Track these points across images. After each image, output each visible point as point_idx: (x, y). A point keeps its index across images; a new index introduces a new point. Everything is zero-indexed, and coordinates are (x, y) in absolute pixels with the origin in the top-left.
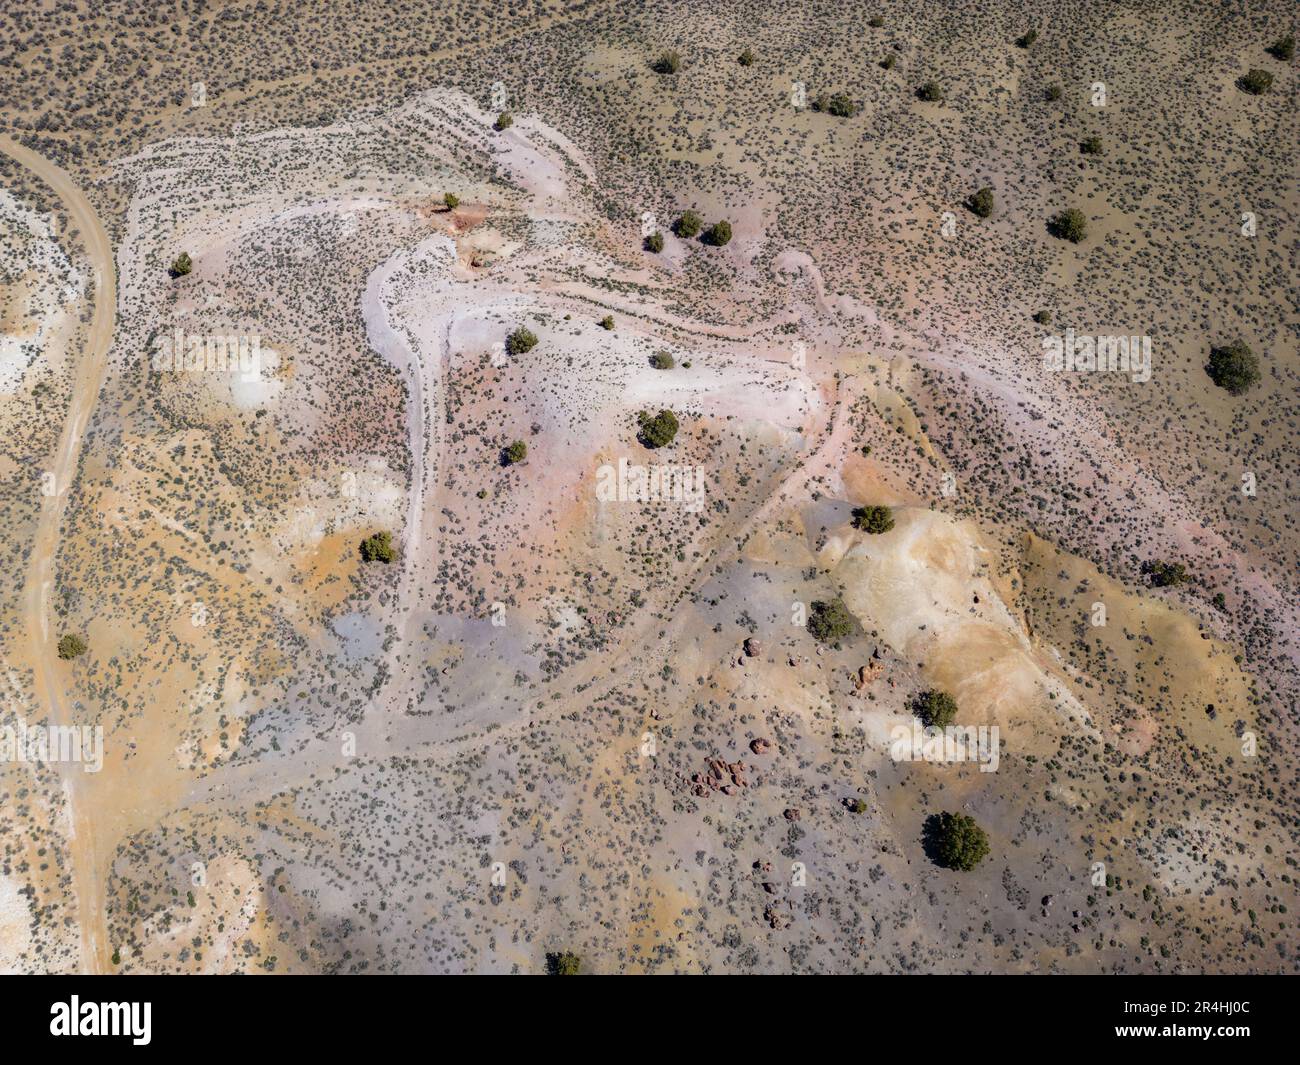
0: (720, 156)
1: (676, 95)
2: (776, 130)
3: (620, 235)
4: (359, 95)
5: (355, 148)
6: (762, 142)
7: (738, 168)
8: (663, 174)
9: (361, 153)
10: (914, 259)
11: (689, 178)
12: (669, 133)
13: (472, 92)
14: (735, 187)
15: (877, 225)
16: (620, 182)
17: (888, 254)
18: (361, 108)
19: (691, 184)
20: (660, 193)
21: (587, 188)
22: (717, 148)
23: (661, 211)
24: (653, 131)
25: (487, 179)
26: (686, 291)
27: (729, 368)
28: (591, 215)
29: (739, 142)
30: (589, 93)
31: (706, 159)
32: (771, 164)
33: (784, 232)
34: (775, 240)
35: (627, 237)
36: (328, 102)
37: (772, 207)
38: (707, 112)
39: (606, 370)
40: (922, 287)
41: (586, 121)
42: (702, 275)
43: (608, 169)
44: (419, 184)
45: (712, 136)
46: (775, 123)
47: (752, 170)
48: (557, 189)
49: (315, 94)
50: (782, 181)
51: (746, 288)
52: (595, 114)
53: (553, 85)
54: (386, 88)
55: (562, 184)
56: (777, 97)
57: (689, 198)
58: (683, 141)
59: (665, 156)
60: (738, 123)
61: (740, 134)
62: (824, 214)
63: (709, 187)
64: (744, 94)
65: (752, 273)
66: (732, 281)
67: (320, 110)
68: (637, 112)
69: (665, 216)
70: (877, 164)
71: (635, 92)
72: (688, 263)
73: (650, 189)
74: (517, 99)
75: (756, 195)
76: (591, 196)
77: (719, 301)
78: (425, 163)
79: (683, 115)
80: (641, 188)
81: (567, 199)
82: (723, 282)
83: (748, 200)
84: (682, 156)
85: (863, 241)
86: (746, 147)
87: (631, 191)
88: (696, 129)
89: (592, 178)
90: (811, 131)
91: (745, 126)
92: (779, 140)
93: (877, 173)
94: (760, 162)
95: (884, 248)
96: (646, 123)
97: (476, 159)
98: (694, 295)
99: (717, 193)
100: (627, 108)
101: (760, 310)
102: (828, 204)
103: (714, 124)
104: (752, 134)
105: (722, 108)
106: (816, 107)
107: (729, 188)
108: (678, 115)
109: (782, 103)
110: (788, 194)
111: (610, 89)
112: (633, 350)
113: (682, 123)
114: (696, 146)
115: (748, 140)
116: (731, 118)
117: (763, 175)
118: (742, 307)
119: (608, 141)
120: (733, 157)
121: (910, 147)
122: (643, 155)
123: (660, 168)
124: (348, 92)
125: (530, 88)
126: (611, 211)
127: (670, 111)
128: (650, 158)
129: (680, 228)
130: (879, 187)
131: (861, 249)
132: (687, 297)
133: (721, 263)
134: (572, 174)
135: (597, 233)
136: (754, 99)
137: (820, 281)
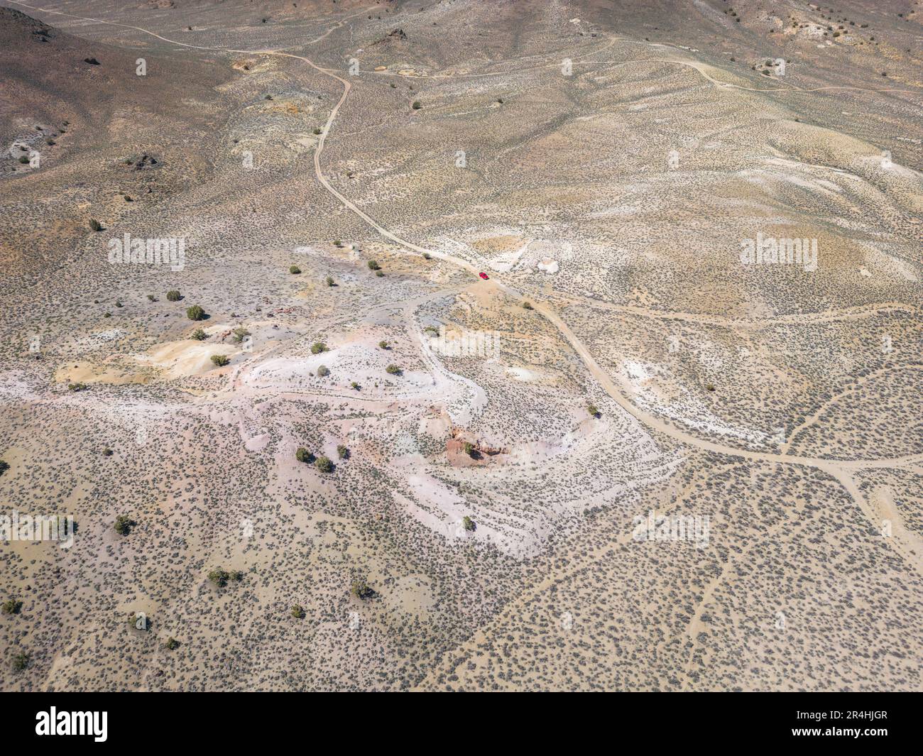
0: (310, 518)
1: (350, 566)
2: (271, 546)
3: (367, 458)
4: (582, 538)
5: (554, 491)
6: (281, 534)
7: (296, 510)
8: (349, 508)
9: (548, 489)
10: (181, 466)
11: (330, 505)
12: (350, 535)
13: (507, 558)
14: (297, 495)
15: (202, 487)
16: (376, 498)
17: (197, 464)
18: (574, 530)
19: (328, 500)
20: (348, 494)
21: (395, 485)
22: (313, 523)
23: (344, 479)
24: (362, 537)
25: (461, 485)
26: (319, 422)
27: (290, 376)
28: (388, 468)
29: (297, 529)
30: (419, 568)
31: (320, 516)
32: (274, 516)
33: (262, 463)
34: (269, 456)
35: (361, 457)
36: (598, 528)
37: (272, 482)
38: (324, 553)
39: (349, 361)
40: (180, 447)
41: (414, 546)
42: (311, 433)
43: (387, 508)
44: (500, 476)
45: (317, 532)
46: (272, 553)
47: (287, 509)
48: (414, 480)
49: (609, 530)
50: (265, 504)
51: (284, 423)
52: (409, 554)
53: (449, 574)
54: (568, 548)
55: (412, 484)
56: (271, 580)
57: (327, 488)
58: (338, 529)
59: (350, 520)
60: (300, 546)
61: (298, 537)
62: (238, 488)
63: (315, 496)
64: (296, 576)
65: (282, 431)
66: (293, 427)
67: (599, 522)
68: (377, 552)
69: (341, 476)
70: (194, 541)
71: (383, 567)
72: (320, 442)
73: (355, 496)
74: (472, 559)
75: (283, 489)
76: (391, 481)
77: (299, 416)
78: (505, 490)
79: (342, 547)
80: (361, 496)
81: (405, 476)
82: (298, 427)
83: (287, 484)
84: (337, 519)
85: (212, 471)
86: (292, 527)
87: (367, 493)
88: (330, 537)
89: (394, 493)
90: (244, 552)
91: (294, 545)
92: (269, 539)
93: (196, 532)
94: (281, 516)
95: (201, 468)
96: (369, 543)
97: (475, 497)
98: (313, 420)
99: (309, 491)
100: (386, 556)
101: (275, 410)
102: (234, 496)
103: (317, 542)
104: (289, 539)
105: (313, 558)
106: (239, 577)
107: (300, 494)
108: (346, 549)
109: (267, 575)
110: (261, 495)
111: (404, 571)
112: (339, 374)
113: (341, 541)
114: (328, 525)
115: (290, 533)
116: (305, 550)
117: (279, 506)
118: (286, 412)
119: (394, 531)
120: (301, 519)
121: (166, 564)
122: (366, 521)
123: (352, 513)
124: (591, 539)
125: (466, 570)
126: (376, 474)
127: (351, 550)
128: (360, 520)
129: (330, 468)
130: (197, 520)
131: (215, 465)
132: (318, 418)
133: (300, 440)
134: (408, 491)
135: (380, 456)
136: (288, 573)
137: (242, 432)
